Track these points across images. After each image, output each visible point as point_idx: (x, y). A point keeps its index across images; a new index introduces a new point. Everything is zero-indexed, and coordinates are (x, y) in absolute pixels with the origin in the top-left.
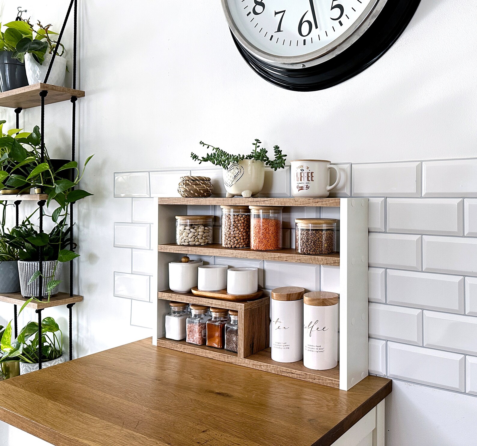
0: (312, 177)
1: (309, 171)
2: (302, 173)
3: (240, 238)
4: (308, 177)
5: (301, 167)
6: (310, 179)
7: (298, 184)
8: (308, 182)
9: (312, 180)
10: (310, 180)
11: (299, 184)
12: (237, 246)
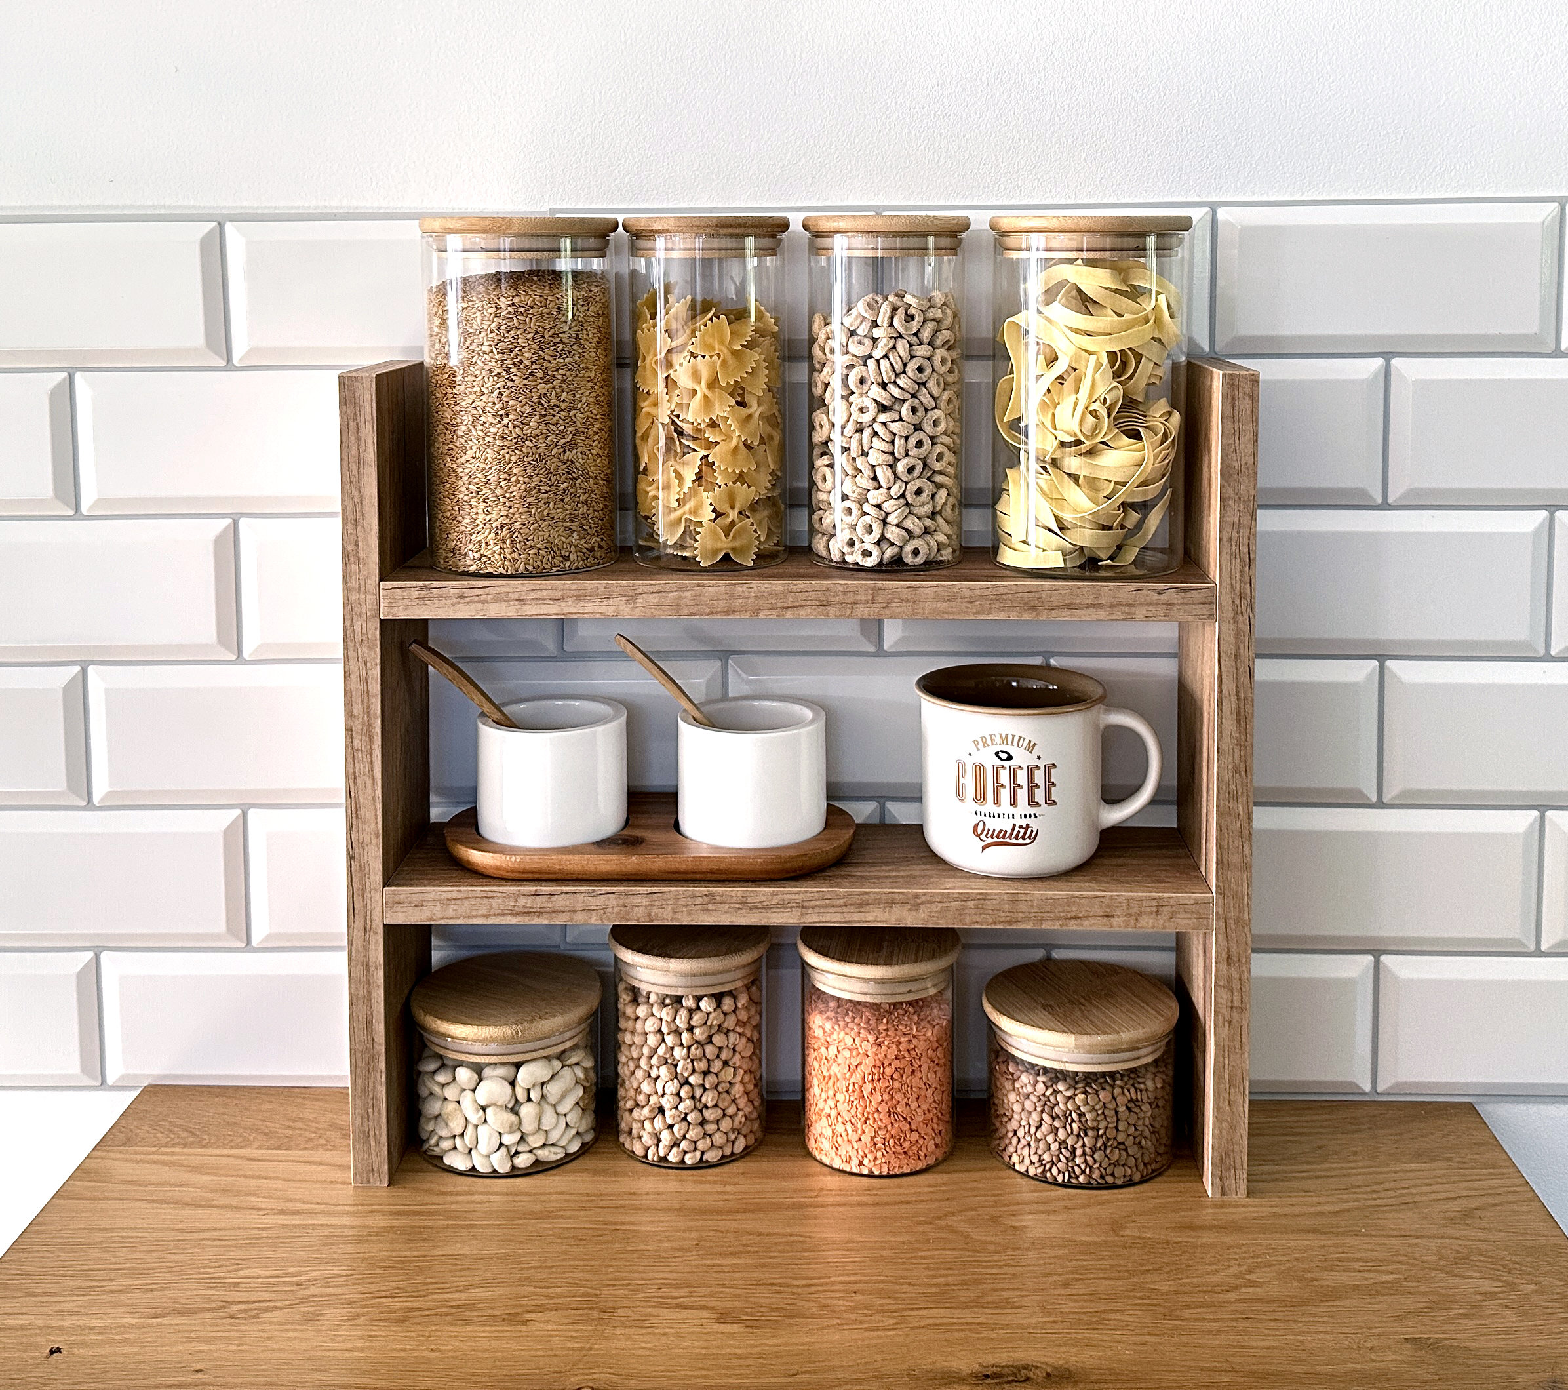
0: (1050, 784)
1: (1037, 762)
2: (1002, 772)
3: (685, 1119)
4: (1032, 786)
5: (997, 739)
6: (1040, 795)
7: (983, 818)
8: (1033, 810)
9: (1050, 801)
10: (1042, 802)
11: (987, 819)
12: (673, 1157)
